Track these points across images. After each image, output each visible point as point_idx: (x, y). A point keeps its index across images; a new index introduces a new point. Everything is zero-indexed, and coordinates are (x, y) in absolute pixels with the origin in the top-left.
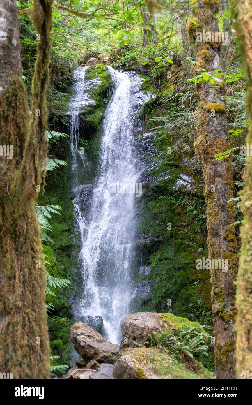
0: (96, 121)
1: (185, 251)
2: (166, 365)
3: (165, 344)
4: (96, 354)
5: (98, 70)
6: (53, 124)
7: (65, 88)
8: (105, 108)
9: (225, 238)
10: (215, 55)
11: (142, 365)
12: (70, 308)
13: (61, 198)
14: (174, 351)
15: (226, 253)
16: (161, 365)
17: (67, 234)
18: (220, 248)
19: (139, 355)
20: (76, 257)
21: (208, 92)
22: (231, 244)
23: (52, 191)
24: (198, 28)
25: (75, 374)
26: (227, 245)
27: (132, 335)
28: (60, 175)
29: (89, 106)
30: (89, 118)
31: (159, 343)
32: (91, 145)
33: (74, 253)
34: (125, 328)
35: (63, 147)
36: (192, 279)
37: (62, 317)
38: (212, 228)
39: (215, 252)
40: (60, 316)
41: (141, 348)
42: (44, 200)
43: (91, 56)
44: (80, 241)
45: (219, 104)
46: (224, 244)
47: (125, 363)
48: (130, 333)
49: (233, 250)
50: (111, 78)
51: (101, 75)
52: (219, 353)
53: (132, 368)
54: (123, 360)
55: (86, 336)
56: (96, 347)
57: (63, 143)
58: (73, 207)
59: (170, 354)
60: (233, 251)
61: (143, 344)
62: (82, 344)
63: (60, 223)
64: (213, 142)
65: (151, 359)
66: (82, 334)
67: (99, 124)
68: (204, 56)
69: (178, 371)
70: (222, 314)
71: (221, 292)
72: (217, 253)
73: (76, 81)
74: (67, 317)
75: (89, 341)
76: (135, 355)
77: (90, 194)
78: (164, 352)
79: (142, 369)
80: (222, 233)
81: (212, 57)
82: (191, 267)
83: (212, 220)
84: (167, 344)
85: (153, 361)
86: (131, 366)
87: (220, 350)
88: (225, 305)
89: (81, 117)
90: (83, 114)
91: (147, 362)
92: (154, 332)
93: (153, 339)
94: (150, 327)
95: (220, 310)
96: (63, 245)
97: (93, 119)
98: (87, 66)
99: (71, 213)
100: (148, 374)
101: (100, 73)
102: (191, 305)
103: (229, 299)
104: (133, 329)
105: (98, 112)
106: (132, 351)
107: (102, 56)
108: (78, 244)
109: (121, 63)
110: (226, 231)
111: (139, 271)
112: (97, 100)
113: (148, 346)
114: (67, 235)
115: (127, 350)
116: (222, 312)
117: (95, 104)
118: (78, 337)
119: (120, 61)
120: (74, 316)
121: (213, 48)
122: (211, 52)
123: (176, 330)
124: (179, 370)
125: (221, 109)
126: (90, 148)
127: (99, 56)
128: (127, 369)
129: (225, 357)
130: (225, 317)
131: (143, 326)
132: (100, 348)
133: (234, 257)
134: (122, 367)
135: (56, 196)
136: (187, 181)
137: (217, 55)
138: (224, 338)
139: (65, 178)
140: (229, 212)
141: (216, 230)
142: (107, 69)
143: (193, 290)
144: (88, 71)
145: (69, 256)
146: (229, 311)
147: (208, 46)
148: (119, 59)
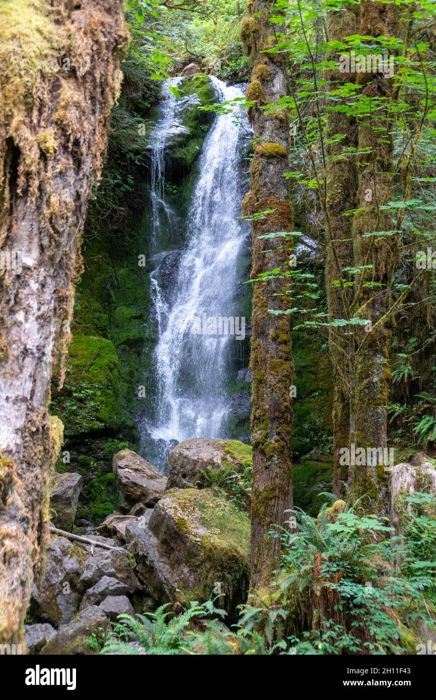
0: (189, 157)
1: (303, 348)
2: (221, 513)
3: (222, 485)
4: (144, 494)
5: (196, 82)
6: (127, 162)
7: (148, 109)
8: (203, 138)
9: (274, 339)
10: (277, 72)
11: (186, 513)
12: (133, 427)
13: (133, 270)
14: (234, 495)
15: (274, 360)
16: (213, 513)
17: (137, 321)
18: (267, 352)
19: (185, 499)
20: (148, 356)
21: (263, 127)
22: (282, 347)
23: (121, 260)
24: (253, 32)
25: (111, 522)
26: (277, 348)
27: (182, 470)
28: (134, 236)
29: (181, 135)
30: (179, 154)
31: (215, 484)
32: (181, 192)
33: (146, 350)
34: (172, 460)
35: (139, 195)
36: (311, 388)
37: (121, 440)
38: (257, 325)
39: (259, 359)
40: (119, 439)
41: (190, 489)
42: (108, 273)
43: (191, 61)
44: (156, 332)
45: (277, 144)
46: (272, 347)
47: (163, 510)
48: (178, 467)
49: (284, 355)
50: (214, 94)
51: (200, 90)
52: (256, 501)
53: (170, 518)
54: (161, 505)
55: (132, 469)
56: (144, 485)
57: (141, 191)
58: (150, 282)
59: (228, 498)
60: (284, 357)
61: (194, 483)
62: (124, 481)
63: (129, 306)
64: (266, 200)
65: (200, 505)
66: (127, 466)
67: (193, 163)
68: (259, 74)
69: (236, 523)
70: (263, 447)
71: (264, 415)
72: (262, 360)
73: (164, 99)
74: (129, 441)
75: (134, 477)
76: (179, 499)
77: (176, 264)
78: (220, 495)
79: (186, 518)
80: (271, 332)
81: (272, 76)
82: (310, 372)
83: (258, 313)
84: (225, 484)
85: (202, 507)
86: (169, 514)
87: (258, 496)
88: (268, 434)
89: (167, 151)
90: (170, 148)
91: (194, 509)
92: (209, 468)
93: (207, 477)
94: (205, 460)
95: (261, 441)
96: (132, 338)
97: (185, 154)
98: (182, 76)
99: (145, 292)
100: (192, 526)
101: (198, 87)
102: (306, 426)
103: (275, 426)
104: (183, 461)
105: (193, 144)
106: (177, 493)
107: (207, 61)
108: (153, 337)
109: (231, 71)
110: (277, 328)
111: (237, 375)
112: (191, 127)
113: (200, 487)
114: (137, 323)
115: (170, 492)
116: (263, 444)
117: (189, 133)
118: (119, 471)
119: (229, 69)
120: (140, 439)
121: (273, 62)
122: (270, 68)
123: (241, 465)
124: (238, 521)
125: (280, 152)
126: (180, 197)
127: (204, 61)
128: (165, 518)
129: (263, 508)
130: (267, 450)
131: (196, 458)
132: (150, 487)
133: (285, 365)
134: (160, 515)
135: (127, 267)
136: (310, 247)
137: (280, 72)
138: (264, 481)
139: (140, 241)
140: (282, 301)
141: (262, 328)
142: (210, 81)
143: (311, 405)
144: (182, 85)
145: (139, 354)
146: (273, 442)
147: (266, 59)
148: (228, 65)
